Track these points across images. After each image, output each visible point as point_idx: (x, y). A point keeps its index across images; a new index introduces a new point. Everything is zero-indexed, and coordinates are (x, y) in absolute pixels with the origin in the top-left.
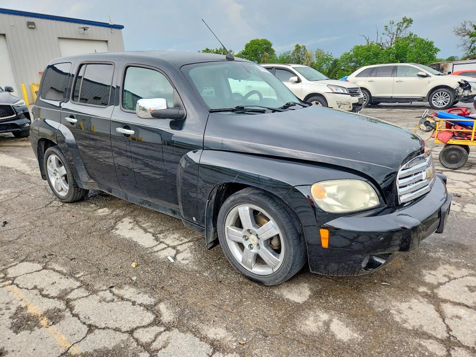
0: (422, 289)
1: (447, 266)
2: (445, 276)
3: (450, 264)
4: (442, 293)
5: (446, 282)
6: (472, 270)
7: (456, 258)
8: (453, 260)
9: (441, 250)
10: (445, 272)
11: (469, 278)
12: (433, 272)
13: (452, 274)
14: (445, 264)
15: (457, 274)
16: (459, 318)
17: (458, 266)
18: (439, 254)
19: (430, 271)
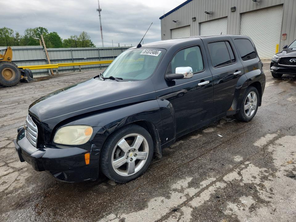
0: (26, 169)
1: (21, 185)
2: (19, 180)
3: (21, 188)
4: (16, 173)
5: (17, 178)
6: (7, 193)
7: (19, 193)
8: (20, 191)
9: (31, 193)
10: (21, 181)
11: (7, 187)
12: (26, 177)
13: (16, 183)
14: (23, 186)
15: (14, 185)
16: (5, 171)
17: (16, 189)
18: (30, 188)
19: (28, 177)
